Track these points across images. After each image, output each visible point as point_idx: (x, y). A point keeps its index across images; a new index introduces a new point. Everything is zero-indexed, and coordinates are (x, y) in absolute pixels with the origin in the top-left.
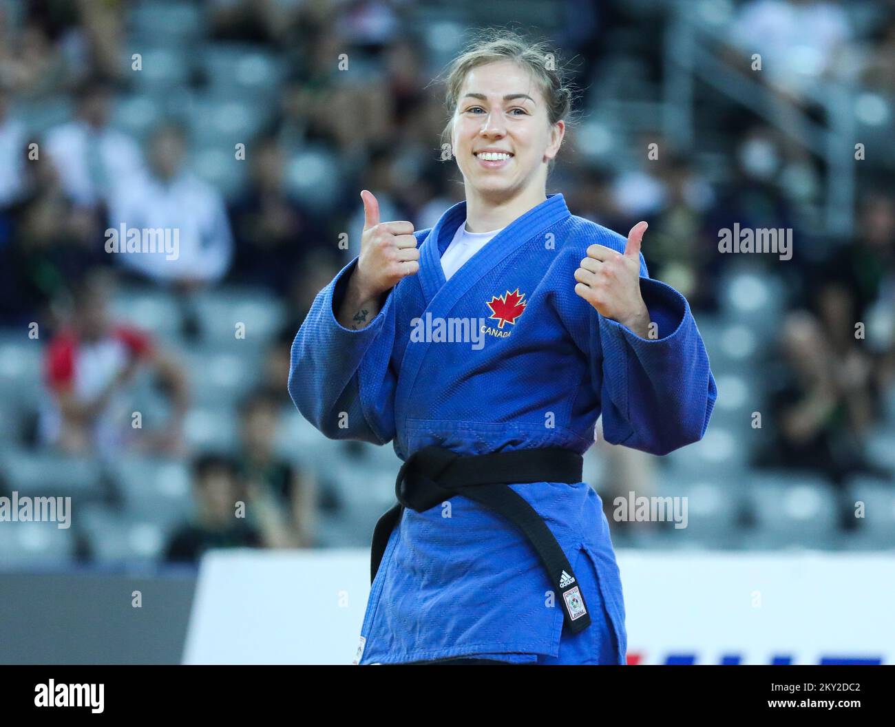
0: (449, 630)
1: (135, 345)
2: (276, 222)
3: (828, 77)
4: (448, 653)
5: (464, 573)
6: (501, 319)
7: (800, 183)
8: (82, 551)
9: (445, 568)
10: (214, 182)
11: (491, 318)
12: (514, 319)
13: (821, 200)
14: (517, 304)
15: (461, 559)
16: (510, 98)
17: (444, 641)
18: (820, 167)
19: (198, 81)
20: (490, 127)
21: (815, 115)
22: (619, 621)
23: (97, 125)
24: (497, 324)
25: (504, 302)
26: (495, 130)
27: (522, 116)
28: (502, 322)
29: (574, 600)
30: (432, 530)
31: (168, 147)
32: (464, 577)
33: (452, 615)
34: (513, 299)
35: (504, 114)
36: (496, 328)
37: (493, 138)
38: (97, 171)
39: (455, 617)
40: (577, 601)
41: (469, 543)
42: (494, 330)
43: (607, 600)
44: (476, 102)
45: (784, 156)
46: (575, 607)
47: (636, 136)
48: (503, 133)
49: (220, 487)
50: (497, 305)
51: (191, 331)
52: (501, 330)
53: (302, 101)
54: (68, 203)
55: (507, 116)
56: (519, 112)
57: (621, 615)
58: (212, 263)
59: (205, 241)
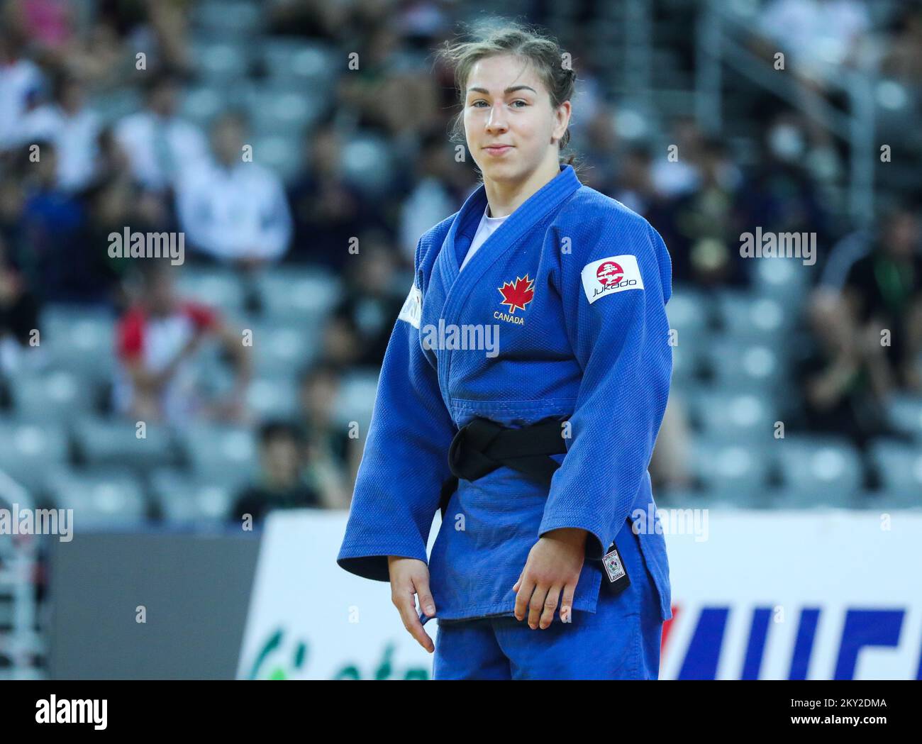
0: (497, 588)
1: (201, 320)
2: (333, 203)
3: (849, 65)
4: (496, 609)
5: (512, 536)
6: (512, 305)
7: (824, 165)
8: (154, 512)
9: (494, 532)
10: (274, 168)
11: (502, 303)
12: (524, 305)
13: (845, 181)
14: (527, 290)
15: (509, 523)
16: (510, 91)
17: (493, 598)
18: (843, 149)
19: (258, 73)
20: (494, 121)
21: (838, 101)
22: (660, 576)
23: (165, 114)
24: (509, 309)
25: (515, 287)
26: (498, 125)
27: (524, 108)
28: (513, 307)
29: (612, 563)
30: (482, 498)
31: (229, 134)
32: (512, 540)
33: (499, 574)
34: (523, 285)
35: (505, 106)
36: (508, 314)
37: (497, 132)
38: (165, 158)
39: (502, 576)
40: (616, 564)
41: (515, 509)
42: (505, 315)
43: (648, 559)
44: (479, 96)
45: (808, 140)
46: (614, 569)
47: (671, 121)
48: (505, 127)
49: (283, 452)
50: (508, 290)
51: (253, 307)
52: (512, 315)
53: (357, 89)
54: (138, 188)
55: (510, 110)
56: (521, 104)
57: (663, 571)
58: (272, 242)
59: (266, 223)
